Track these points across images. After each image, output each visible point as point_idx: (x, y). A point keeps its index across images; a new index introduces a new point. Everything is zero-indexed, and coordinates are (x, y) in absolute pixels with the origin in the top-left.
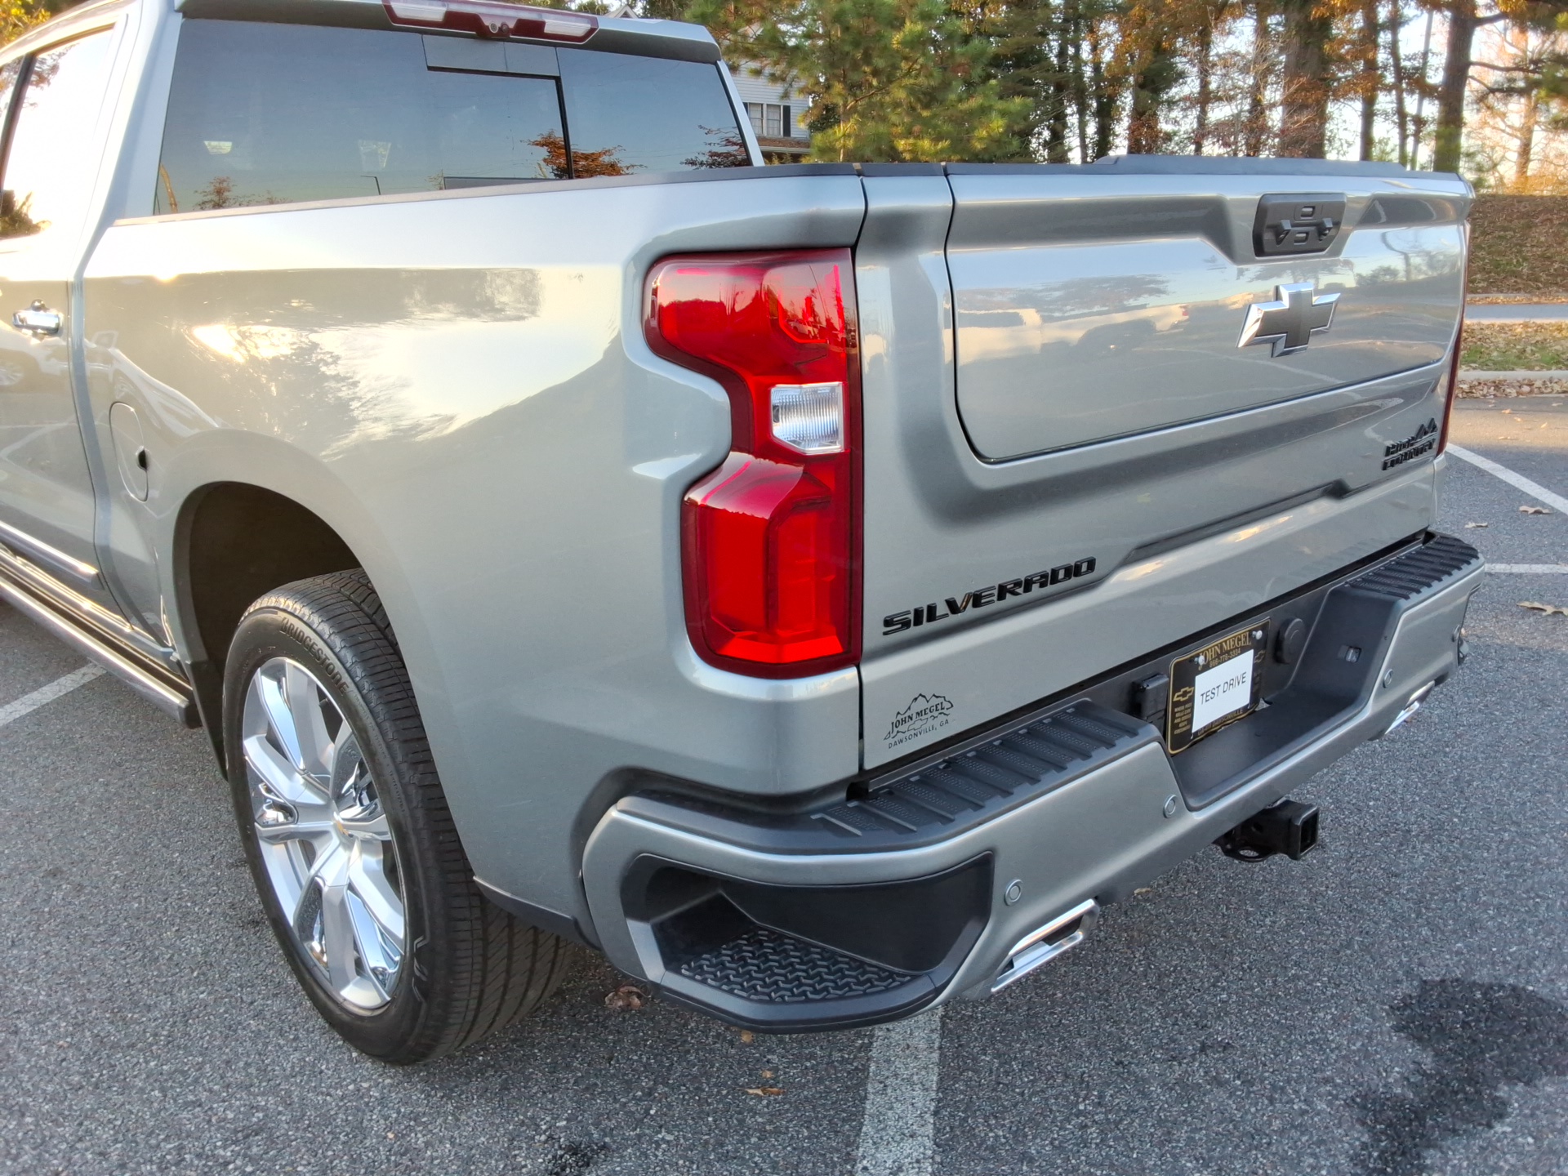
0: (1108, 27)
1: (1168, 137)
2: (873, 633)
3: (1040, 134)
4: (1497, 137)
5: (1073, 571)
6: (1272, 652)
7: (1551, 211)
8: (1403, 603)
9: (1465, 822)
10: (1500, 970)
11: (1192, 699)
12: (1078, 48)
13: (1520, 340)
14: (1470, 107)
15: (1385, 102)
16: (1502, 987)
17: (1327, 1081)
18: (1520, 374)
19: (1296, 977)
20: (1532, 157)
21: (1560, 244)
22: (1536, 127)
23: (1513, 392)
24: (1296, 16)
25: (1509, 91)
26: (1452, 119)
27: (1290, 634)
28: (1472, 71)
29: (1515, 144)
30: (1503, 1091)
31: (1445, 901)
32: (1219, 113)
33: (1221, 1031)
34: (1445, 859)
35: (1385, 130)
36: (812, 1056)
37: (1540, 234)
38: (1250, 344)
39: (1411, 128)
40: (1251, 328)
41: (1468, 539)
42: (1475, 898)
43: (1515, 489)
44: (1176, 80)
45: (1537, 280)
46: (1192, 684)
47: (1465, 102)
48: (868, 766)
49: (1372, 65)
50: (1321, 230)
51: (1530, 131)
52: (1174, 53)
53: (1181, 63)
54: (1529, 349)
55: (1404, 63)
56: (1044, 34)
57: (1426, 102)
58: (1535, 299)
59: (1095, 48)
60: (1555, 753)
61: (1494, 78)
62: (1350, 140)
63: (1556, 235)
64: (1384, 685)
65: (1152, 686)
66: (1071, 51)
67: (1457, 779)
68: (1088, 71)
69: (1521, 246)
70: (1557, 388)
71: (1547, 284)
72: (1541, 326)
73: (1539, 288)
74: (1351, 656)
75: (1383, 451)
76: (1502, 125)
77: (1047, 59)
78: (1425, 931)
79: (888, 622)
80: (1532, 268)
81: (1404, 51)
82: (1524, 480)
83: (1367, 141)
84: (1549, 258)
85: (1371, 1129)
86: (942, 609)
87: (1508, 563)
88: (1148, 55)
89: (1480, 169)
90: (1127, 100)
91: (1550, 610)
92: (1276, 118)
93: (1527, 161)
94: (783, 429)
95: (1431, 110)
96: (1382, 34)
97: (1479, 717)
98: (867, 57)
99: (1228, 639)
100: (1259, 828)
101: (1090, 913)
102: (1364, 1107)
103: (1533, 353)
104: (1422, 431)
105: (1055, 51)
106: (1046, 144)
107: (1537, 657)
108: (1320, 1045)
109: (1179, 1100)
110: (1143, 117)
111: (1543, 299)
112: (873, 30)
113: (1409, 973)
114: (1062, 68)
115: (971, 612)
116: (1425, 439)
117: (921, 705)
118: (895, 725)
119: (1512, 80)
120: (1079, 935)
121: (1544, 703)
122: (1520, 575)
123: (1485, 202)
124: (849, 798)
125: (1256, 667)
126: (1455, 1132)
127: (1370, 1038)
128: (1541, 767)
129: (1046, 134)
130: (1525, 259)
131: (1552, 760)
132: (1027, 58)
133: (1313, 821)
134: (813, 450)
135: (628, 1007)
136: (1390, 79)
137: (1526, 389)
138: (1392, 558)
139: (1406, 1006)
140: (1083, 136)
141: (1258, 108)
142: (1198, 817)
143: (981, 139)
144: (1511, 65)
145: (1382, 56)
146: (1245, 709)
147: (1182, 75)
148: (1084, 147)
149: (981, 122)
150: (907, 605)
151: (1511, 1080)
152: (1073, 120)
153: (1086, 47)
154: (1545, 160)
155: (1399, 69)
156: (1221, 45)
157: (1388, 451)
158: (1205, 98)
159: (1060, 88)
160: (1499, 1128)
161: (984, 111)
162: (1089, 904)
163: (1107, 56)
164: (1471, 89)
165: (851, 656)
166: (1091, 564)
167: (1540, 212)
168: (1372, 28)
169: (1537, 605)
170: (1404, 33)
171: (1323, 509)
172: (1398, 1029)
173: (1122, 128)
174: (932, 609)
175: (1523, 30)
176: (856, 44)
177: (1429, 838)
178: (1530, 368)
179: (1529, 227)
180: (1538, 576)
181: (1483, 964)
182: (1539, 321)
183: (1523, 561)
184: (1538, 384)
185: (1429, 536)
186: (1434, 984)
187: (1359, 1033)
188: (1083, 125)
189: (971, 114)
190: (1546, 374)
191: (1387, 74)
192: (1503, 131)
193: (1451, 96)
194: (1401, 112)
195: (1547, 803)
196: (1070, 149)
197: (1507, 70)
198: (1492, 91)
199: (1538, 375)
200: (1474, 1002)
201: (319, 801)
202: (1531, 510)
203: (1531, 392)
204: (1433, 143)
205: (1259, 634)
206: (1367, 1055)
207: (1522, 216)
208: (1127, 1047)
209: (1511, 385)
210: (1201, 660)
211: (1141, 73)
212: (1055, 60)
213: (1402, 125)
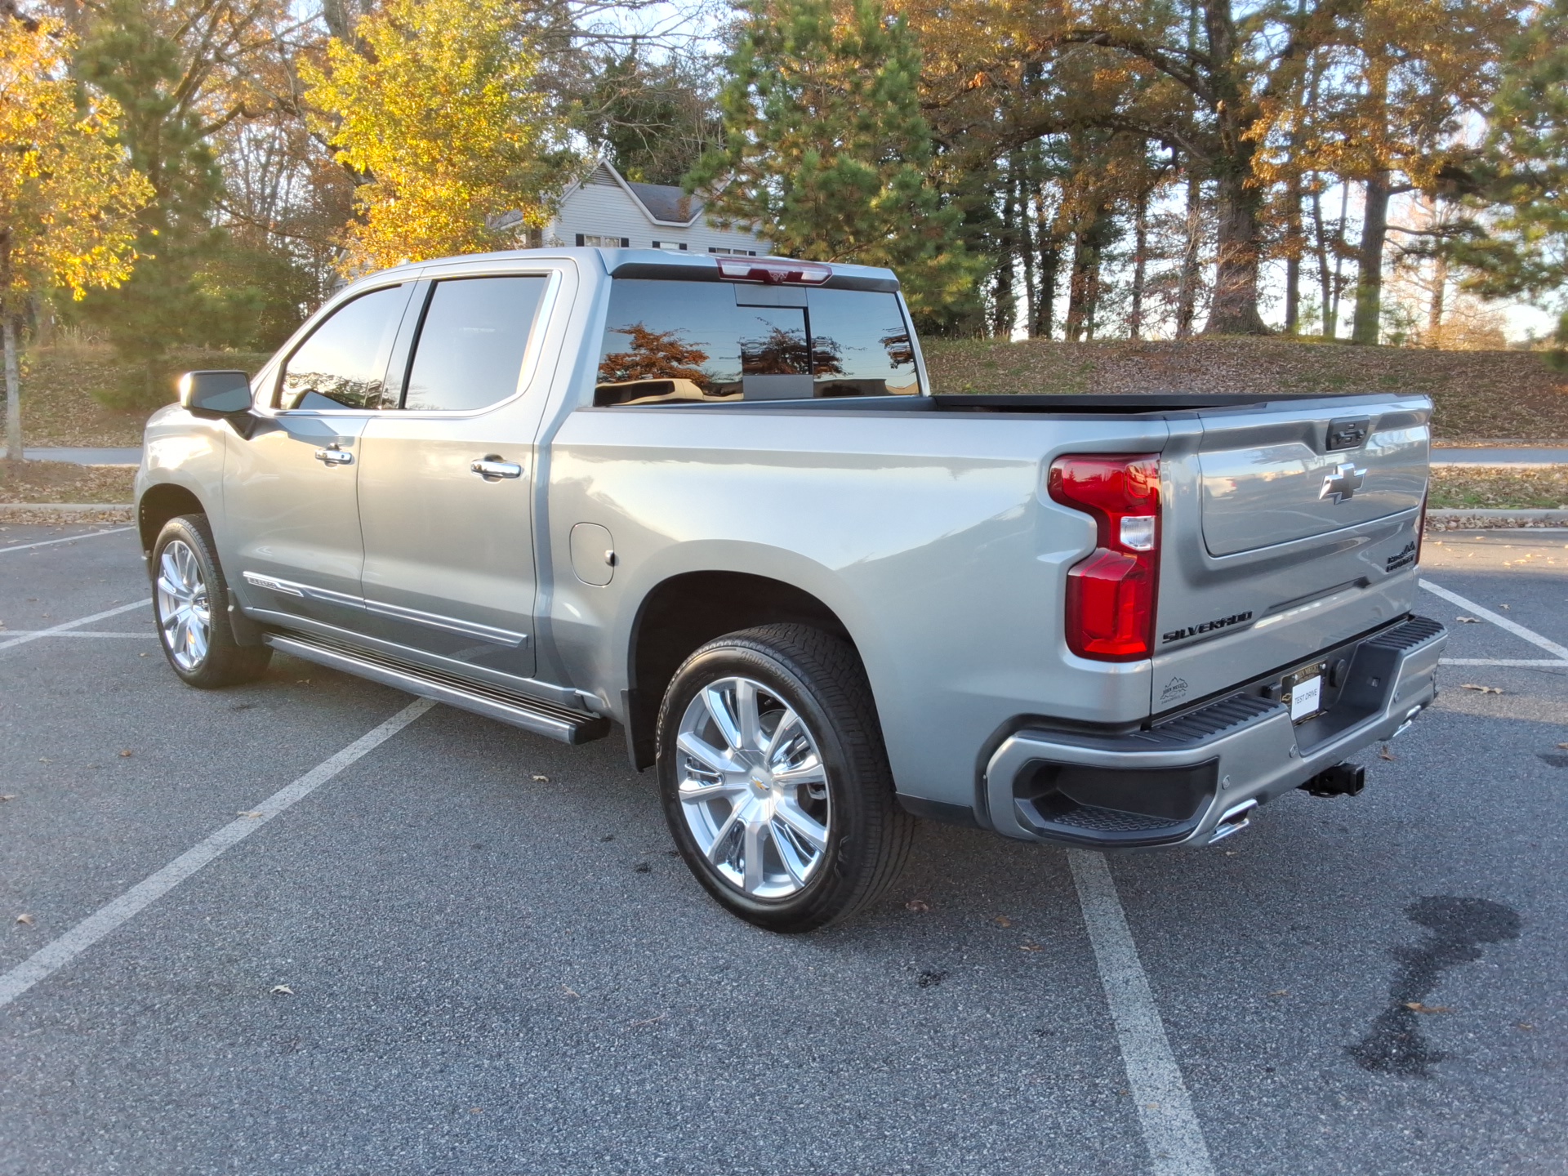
0: (1051, 188)
1: (1109, 289)
2: (1159, 643)
3: (988, 282)
4: (1411, 289)
5: (1242, 618)
6: (1330, 680)
7: (1465, 365)
8: (1404, 652)
9: (1439, 817)
10: (1470, 891)
11: (1291, 701)
12: (1025, 207)
13: (1445, 482)
14: (1388, 267)
15: (1309, 263)
16: (1472, 899)
17: (1371, 942)
18: (1448, 511)
19: (1342, 896)
20: (1444, 308)
21: (1475, 394)
22: (1447, 281)
23: (1442, 527)
24: (1228, 185)
25: (1421, 252)
26: (1371, 279)
27: (1340, 667)
28: (1388, 234)
29: (1428, 296)
30: (1478, 946)
31: (1431, 858)
32: (1153, 268)
33: (1301, 921)
34: (1428, 837)
35: (1308, 287)
36: (1051, 933)
37: (1457, 385)
38: (1324, 497)
39: (1333, 284)
40: (1326, 488)
41: (1437, 619)
42: (1450, 856)
43: (1453, 605)
44: (1116, 237)
45: (1455, 426)
46: (1291, 692)
47: (1383, 261)
48: (1153, 713)
49: (1296, 230)
50: (1358, 435)
51: (1441, 284)
52: (1114, 212)
53: (1119, 221)
54: (1453, 490)
55: (1325, 227)
56: (992, 193)
57: (1345, 262)
58: (1455, 444)
59: (1039, 209)
60: (1496, 778)
61: (1407, 240)
62: (1278, 295)
63: (1470, 386)
64: (1394, 700)
65: (1275, 688)
66: (1017, 207)
67: (1430, 794)
68: (1034, 229)
69: (1440, 395)
70: (1479, 523)
71: (1464, 430)
72: (1463, 470)
73: (1457, 434)
74: (1374, 683)
75: (1386, 561)
76: (1415, 279)
77: (994, 215)
78: (1420, 873)
79: (1165, 637)
80: (1450, 416)
81: (1325, 216)
82: (1458, 597)
83: (1293, 296)
84: (1464, 407)
85: (1403, 963)
86: (1187, 633)
87: (1452, 657)
88: (1091, 216)
89: (1398, 324)
90: (1069, 253)
91: (1486, 689)
92: (1209, 275)
93: (1440, 311)
94: (1125, 537)
95: (1350, 269)
96: (1304, 199)
97: (1441, 757)
98: (849, 219)
99: (1308, 667)
100: (1331, 779)
101: (1253, 807)
102: (1396, 953)
103: (1457, 494)
104: (1407, 549)
105: (1002, 208)
106: (995, 292)
107: (1479, 720)
108: (1366, 927)
109: (1285, 951)
110: (1085, 268)
111: (1462, 444)
112: (856, 196)
113: (1413, 893)
114: (1009, 224)
115: (1198, 636)
116: (1409, 554)
117: (1175, 684)
118: (1165, 692)
119: (1423, 243)
120: (1247, 821)
121: (1486, 749)
122: (1461, 667)
123: (1406, 356)
124: (1142, 729)
125: (1322, 687)
126: (1452, 963)
127: (1394, 922)
128: (1486, 786)
129: (994, 283)
130: (1444, 408)
131: (1494, 782)
132: (979, 215)
133: (1362, 772)
134: (1140, 548)
135: (921, 910)
136: (1313, 242)
137: (1453, 524)
138: (1391, 628)
139: (1414, 909)
140: (1030, 286)
141: (1193, 268)
142: (1306, 761)
143: (951, 294)
144: (1423, 230)
145: (1307, 221)
146: (1316, 712)
147: (1119, 234)
148: (1031, 295)
149: (950, 278)
150: (1172, 629)
151: (1481, 940)
152: (1019, 270)
153: (1032, 205)
154: (1457, 311)
155: (1321, 236)
156: (1156, 208)
157: (1390, 561)
158: (1142, 254)
159: (1007, 242)
160: (1478, 961)
161: (952, 268)
162: (1252, 802)
163: (1051, 214)
164: (1386, 250)
165: (1148, 654)
166: (1250, 614)
167: (1456, 366)
168: (1296, 194)
169: (1475, 686)
170: (1324, 199)
171: (1357, 594)
172: (1411, 919)
173: (1064, 279)
174: (1183, 631)
175: (1432, 200)
176: (840, 209)
177: (1415, 826)
178: (1456, 507)
179: (1445, 378)
180: (1475, 667)
181: (1460, 889)
182: (1461, 465)
183: (1462, 656)
184: (1463, 520)
185: (1411, 617)
186: (1429, 899)
187: (1387, 921)
188: (1029, 276)
189: (940, 270)
190: (1469, 512)
191: (1311, 237)
192: (1417, 284)
193: (1369, 255)
194: (1324, 273)
195: (1493, 806)
196: (1018, 298)
197: (1420, 233)
198: (1408, 252)
199: (1463, 513)
200: (1456, 906)
201: (743, 770)
202: (1466, 620)
203: (1457, 527)
204: (1354, 302)
205: (1324, 666)
206: (1394, 931)
207: (1439, 369)
208: (1246, 928)
209: (1440, 521)
210: (1296, 677)
211: (1085, 232)
212: (1001, 216)
213: (1325, 282)
